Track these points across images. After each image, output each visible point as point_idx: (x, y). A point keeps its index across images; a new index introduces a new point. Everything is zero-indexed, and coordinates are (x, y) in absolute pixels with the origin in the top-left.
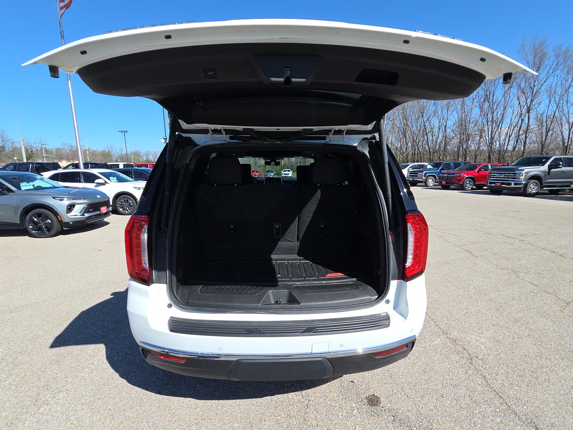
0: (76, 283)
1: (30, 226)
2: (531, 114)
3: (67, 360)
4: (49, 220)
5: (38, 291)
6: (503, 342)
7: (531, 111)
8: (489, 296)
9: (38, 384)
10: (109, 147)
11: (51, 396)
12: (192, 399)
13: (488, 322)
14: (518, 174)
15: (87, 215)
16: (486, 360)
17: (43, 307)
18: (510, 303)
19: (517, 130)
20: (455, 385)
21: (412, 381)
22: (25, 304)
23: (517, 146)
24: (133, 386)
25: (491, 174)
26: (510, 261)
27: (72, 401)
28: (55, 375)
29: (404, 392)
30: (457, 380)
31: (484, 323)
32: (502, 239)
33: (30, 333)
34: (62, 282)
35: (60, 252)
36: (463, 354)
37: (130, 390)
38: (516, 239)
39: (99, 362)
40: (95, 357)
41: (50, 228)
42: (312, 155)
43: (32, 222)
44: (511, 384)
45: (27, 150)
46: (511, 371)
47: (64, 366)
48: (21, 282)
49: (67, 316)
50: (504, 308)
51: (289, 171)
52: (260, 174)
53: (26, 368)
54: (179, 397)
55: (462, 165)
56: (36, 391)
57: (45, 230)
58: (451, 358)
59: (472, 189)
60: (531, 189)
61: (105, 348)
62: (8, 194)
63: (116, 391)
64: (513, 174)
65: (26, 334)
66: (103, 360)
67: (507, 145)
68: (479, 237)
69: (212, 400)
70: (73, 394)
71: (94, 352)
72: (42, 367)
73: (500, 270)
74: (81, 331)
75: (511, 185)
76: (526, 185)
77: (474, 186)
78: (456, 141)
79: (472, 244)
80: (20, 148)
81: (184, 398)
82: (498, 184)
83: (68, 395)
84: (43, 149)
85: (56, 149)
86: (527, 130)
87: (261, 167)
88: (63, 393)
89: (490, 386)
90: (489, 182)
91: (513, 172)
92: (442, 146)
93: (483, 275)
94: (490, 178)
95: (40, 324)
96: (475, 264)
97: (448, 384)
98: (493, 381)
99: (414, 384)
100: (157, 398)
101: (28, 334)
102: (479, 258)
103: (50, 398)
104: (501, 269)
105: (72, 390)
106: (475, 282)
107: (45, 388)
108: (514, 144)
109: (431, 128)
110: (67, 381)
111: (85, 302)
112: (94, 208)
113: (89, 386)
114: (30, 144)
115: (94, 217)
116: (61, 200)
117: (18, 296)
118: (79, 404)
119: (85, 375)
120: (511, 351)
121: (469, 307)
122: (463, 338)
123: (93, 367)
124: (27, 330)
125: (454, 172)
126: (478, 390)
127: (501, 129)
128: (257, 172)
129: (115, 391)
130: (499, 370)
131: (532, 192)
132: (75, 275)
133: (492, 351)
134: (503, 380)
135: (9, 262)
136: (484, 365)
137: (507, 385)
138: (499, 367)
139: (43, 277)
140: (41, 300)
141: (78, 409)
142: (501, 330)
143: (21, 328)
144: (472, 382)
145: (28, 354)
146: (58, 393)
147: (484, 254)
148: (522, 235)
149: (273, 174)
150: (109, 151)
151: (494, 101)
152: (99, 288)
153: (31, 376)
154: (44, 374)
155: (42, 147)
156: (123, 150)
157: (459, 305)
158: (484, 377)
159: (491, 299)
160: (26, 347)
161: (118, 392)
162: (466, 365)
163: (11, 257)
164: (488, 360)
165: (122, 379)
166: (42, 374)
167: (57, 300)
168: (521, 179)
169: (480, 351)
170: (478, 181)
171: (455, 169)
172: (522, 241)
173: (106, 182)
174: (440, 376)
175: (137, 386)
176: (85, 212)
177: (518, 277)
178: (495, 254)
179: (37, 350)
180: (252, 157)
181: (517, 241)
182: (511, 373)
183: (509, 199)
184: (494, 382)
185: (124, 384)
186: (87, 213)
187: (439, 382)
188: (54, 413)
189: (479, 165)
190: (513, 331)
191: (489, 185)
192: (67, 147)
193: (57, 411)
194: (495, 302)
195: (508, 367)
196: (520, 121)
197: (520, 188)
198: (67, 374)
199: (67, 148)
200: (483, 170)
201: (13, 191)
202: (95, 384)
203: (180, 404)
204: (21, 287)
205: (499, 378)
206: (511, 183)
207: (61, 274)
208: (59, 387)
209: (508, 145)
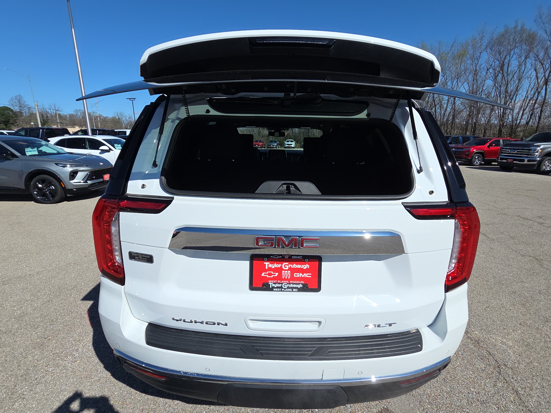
0: (73, 254)
1: (35, 192)
2: (549, 87)
3: (51, 344)
4: (53, 187)
5: (34, 261)
6: (534, 346)
7: (548, 83)
8: (512, 287)
9: (17, 372)
10: (119, 114)
11: (28, 388)
12: (180, 402)
13: (514, 320)
14: (533, 150)
15: (89, 182)
16: (516, 370)
17: (36, 280)
18: (536, 297)
19: (532, 104)
20: (483, 400)
21: (431, 393)
22: (19, 275)
23: (531, 120)
24: (117, 381)
25: (503, 150)
26: (531, 246)
27: (49, 396)
28: (36, 362)
29: (423, 408)
30: (485, 395)
31: (509, 320)
32: (518, 221)
33: (18, 309)
34: (58, 253)
35: (62, 219)
36: (488, 359)
37: (113, 386)
38: (535, 221)
39: (84, 348)
40: (80, 342)
41: (54, 194)
42: (321, 125)
43: (36, 188)
44: (548, 402)
45: (43, 116)
46: (547, 385)
47: (47, 351)
48: (19, 250)
49: (58, 291)
50: (530, 303)
51: (292, 141)
52: (264, 144)
53: (7, 351)
54: (166, 398)
55: (472, 139)
56: (13, 381)
57: (50, 196)
58: (475, 364)
59: (481, 164)
60: (545, 167)
61: (92, 331)
62: (12, 159)
63: (98, 387)
64: (527, 150)
65: (14, 310)
66: (89, 347)
67: (520, 120)
68: (493, 218)
69: (202, 404)
70: (51, 388)
71: (80, 336)
72: (24, 351)
73: (520, 257)
74: (70, 310)
75: (524, 162)
76: (540, 163)
77: (482, 162)
78: (465, 114)
79: (487, 225)
80: (36, 114)
81: (171, 401)
82: (510, 161)
83: (46, 388)
84: (57, 115)
85: (70, 115)
86: (543, 104)
87: (264, 137)
88: (41, 385)
89: (525, 404)
90: (500, 157)
91: (528, 148)
92: (450, 119)
93: (502, 262)
94: (502, 154)
95: (30, 299)
96: (491, 248)
97: (474, 400)
98: (527, 398)
99: (434, 396)
100: (141, 398)
101: (16, 311)
102: (496, 242)
103: (27, 391)
104: (522, 255)
105: (51, 383)
106: (493, 271)
107: (23, 378)
108: (528, 118)
109: (440, 100)
110: (48, 371)
111: (79, 276)
112: (97, 175)
113: (70, 378)
114: (45, 110)
115: (97, 185)
116: (64, 167)
117: (14, 266)
118: (57, 401)
119: (67, 364)
120: (545, 358)
121: (489, 300)
122: (487, 339)
123: (77, 354)
124: (16, 306)
125: (463, 146)
126: (511, 409)
127: (515, 102)
128: (260, 141)
129: (96, 386)
130: (533, 383)
131: (546, 170)
132: (73, 245)
133: (522, 358)
134: (539, 396)
135: (11, 228)
136: (514, 376)
137: (544, 403)
138: (532, 379)
139: (42, 246)
140: (35, 272)
141: (54, 407)
142: (530, 331)
143: (10, 303)
144: (503, 399)
145: (12, 335)
146: (36, 385)
147: (500, 237)
148: (540, 217)
149: (276, 144)
150: (119, 118)
151: (509, 72)
152: (95, 260)
153: (11, 362)
154: (25, 360)
155: (56, 113)
156: (132, 117)
157: (478, 297)
158: (517, 392)
159: (514, 291)
160: (12, 325)
161: (100, 388)
162: (493, 374)
163: (14, 223)
164: (519, 369)
165: (106, 372)
166: (23, 360)
167: (52, 272)
168: (535, 156)
169: (509, 357)
170: (487, 156)
171: (463, 143)
172: (541, 224)
173: (110, 149)
174: (464, 388)
175: (121, 382)
176: (88, 180)
177: (542, 265)
178: (513, 238)
179: (22, 331)
180: (255, 127)
181: (535, 224)
182: (547, 387)
183: (521, 176)
184: (528, 400)
185: (108, 378)
186: (90, 180)
187: (463, 396)
188: (29, 410)
189: (490, 140)
190: (544, 333)
191: (499, 161)
192: (79, 113)
193: (32, 407)
194: (520, 295)
195: (543, 379)
196: (536, 94)
197: (534, 165)
198: (49, 362)
199: (80, 115)
200: (494, 145)
201: (17, 157)
202: (77, 376)
203: (166, 408)
204: (18, 257)
205: (533, 394)
206: (524, 160)
207: (60, 244)
208: (38, 377)
209: (522, 119)
